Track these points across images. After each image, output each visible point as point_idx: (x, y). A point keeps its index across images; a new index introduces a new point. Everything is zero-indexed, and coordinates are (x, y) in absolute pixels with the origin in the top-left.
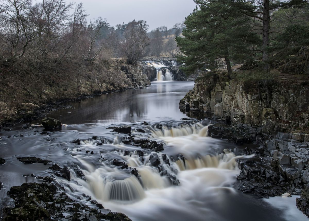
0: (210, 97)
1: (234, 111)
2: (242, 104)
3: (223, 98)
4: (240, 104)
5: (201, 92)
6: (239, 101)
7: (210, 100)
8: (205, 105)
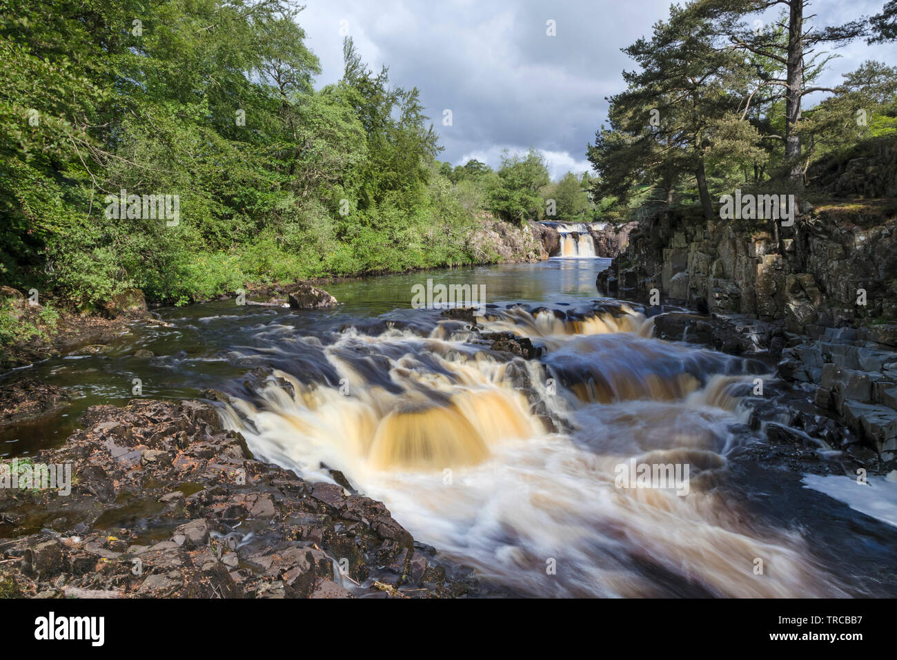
0: (662, 262)
1: (716, 285)
2: (735, 268)
3: (689, 261)
4: (729, 269)
5: (642, 253)
6: (728, 262)
7: (661, 268)
8: (650, 279)
